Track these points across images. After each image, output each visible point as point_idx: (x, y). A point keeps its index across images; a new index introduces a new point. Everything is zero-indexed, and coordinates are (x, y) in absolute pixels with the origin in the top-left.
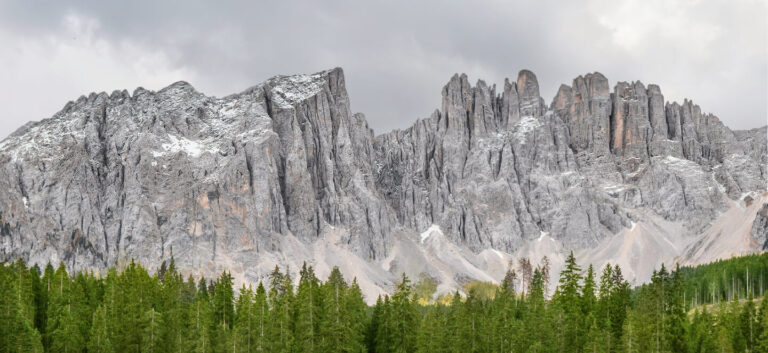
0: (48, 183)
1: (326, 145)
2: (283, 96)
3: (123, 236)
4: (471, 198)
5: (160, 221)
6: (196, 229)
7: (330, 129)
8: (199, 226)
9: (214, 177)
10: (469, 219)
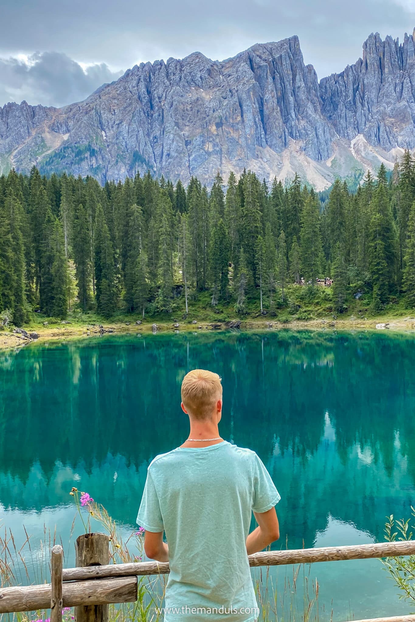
0: (117, 122)
1: (289, 88)
2: (260, 57)
3: (165, 154)
4: (384, 115)
5: (187, 143)
6: (209, 147)
7: (291, 77)
8: (211, 145)
9: (219, 113)
10: (382, 129)
